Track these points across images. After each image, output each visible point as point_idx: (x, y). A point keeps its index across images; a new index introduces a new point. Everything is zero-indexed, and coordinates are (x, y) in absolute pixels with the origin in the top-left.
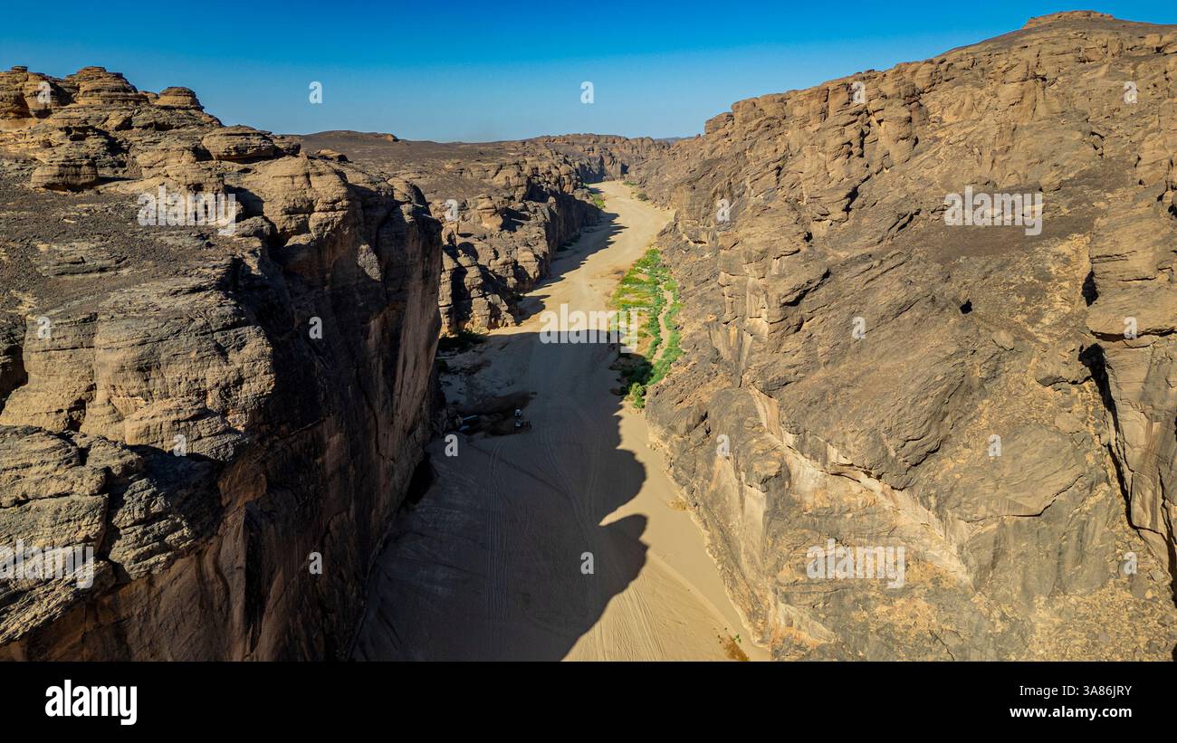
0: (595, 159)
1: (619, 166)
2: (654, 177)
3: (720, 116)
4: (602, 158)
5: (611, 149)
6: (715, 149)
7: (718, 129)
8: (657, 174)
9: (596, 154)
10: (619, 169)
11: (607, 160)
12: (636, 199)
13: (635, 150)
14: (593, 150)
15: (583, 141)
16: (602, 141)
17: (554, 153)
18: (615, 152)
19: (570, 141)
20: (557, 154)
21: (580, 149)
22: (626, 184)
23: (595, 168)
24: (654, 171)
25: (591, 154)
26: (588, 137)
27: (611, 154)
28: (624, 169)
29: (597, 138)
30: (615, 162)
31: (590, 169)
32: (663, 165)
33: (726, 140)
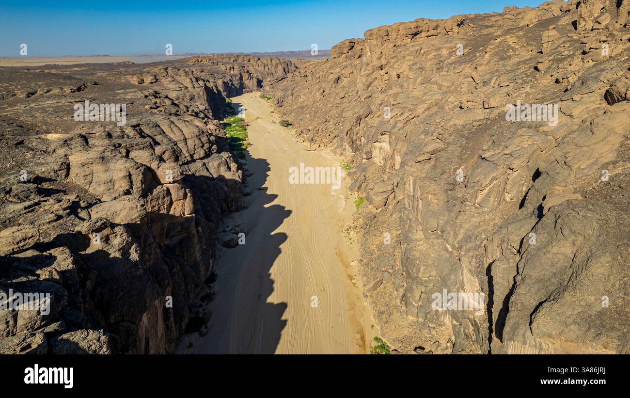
0: (236, 76)
1: (255, 80)
2: (290, 97)
3: (343, 43)
4: (241, 75)
5: (248, 67)
6: (370, 84)
7: (342, 54)
8: (292, 94)
9: (236, 72)
10: (255, 83)
11: (245, 76)
12: (278, 125)
13: (266, 68)
14: (234, 69)
15: (226, 60)
16: (240, 60)
17: (194, 80)
18: (251, 69)
19: (214, 60)
20: (197, 81)
21: (223, 68)
22: (263, 97)
23: (236, 83)
24: (290, 92)
25: (232, 72)
26: (229, 56)
27: (248, 72)
28: (260, 84)
29: (237, 57)
30: (252, 78)
31: (232, 84)
32: (297, 86)
33: (382, 72)
